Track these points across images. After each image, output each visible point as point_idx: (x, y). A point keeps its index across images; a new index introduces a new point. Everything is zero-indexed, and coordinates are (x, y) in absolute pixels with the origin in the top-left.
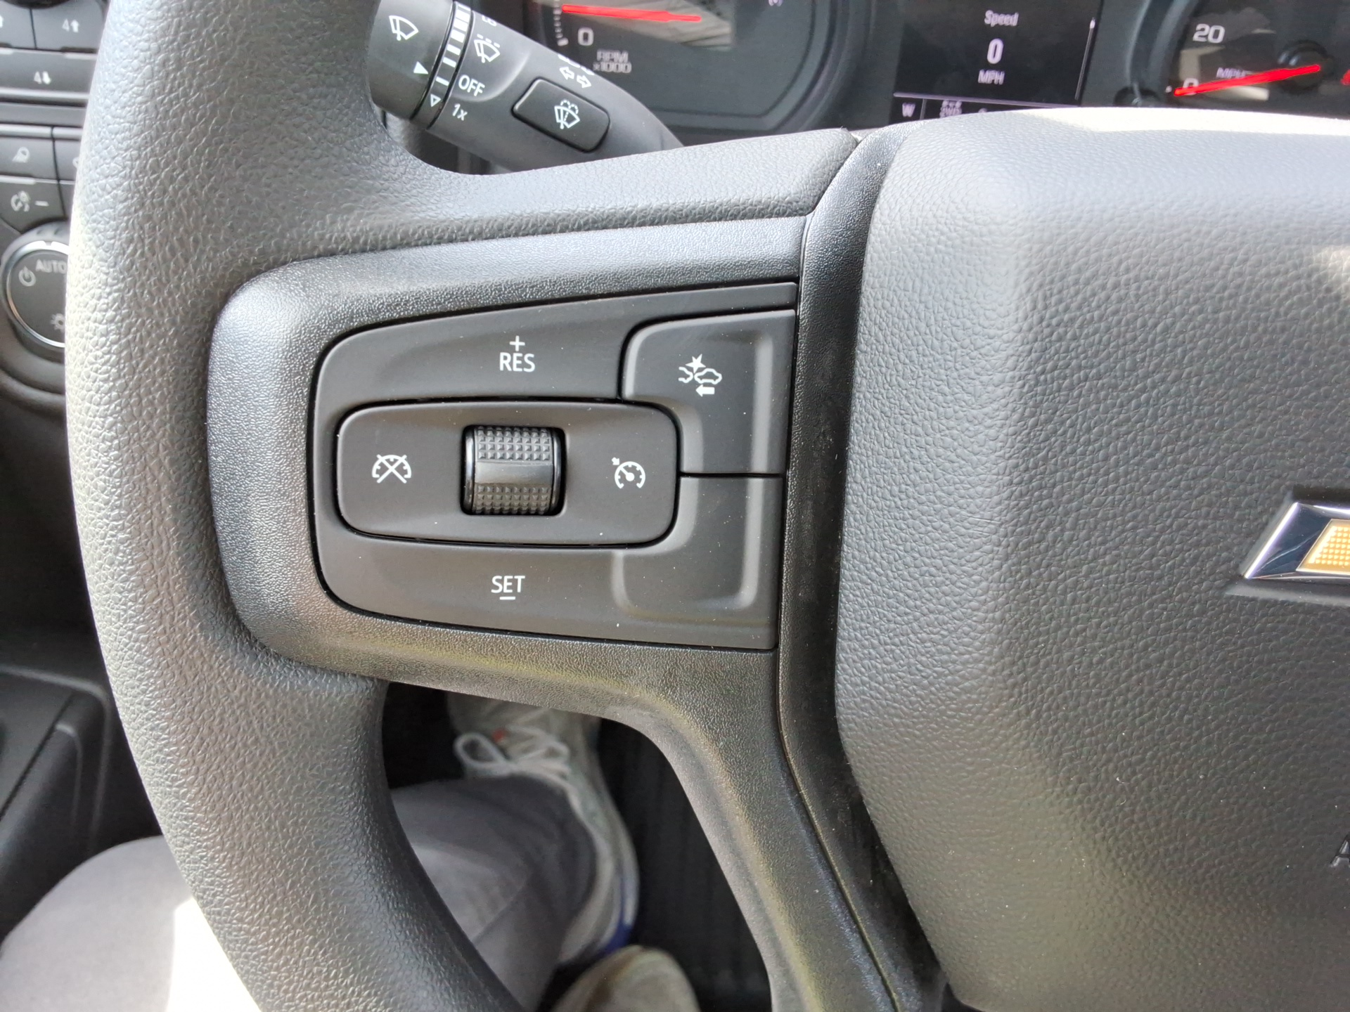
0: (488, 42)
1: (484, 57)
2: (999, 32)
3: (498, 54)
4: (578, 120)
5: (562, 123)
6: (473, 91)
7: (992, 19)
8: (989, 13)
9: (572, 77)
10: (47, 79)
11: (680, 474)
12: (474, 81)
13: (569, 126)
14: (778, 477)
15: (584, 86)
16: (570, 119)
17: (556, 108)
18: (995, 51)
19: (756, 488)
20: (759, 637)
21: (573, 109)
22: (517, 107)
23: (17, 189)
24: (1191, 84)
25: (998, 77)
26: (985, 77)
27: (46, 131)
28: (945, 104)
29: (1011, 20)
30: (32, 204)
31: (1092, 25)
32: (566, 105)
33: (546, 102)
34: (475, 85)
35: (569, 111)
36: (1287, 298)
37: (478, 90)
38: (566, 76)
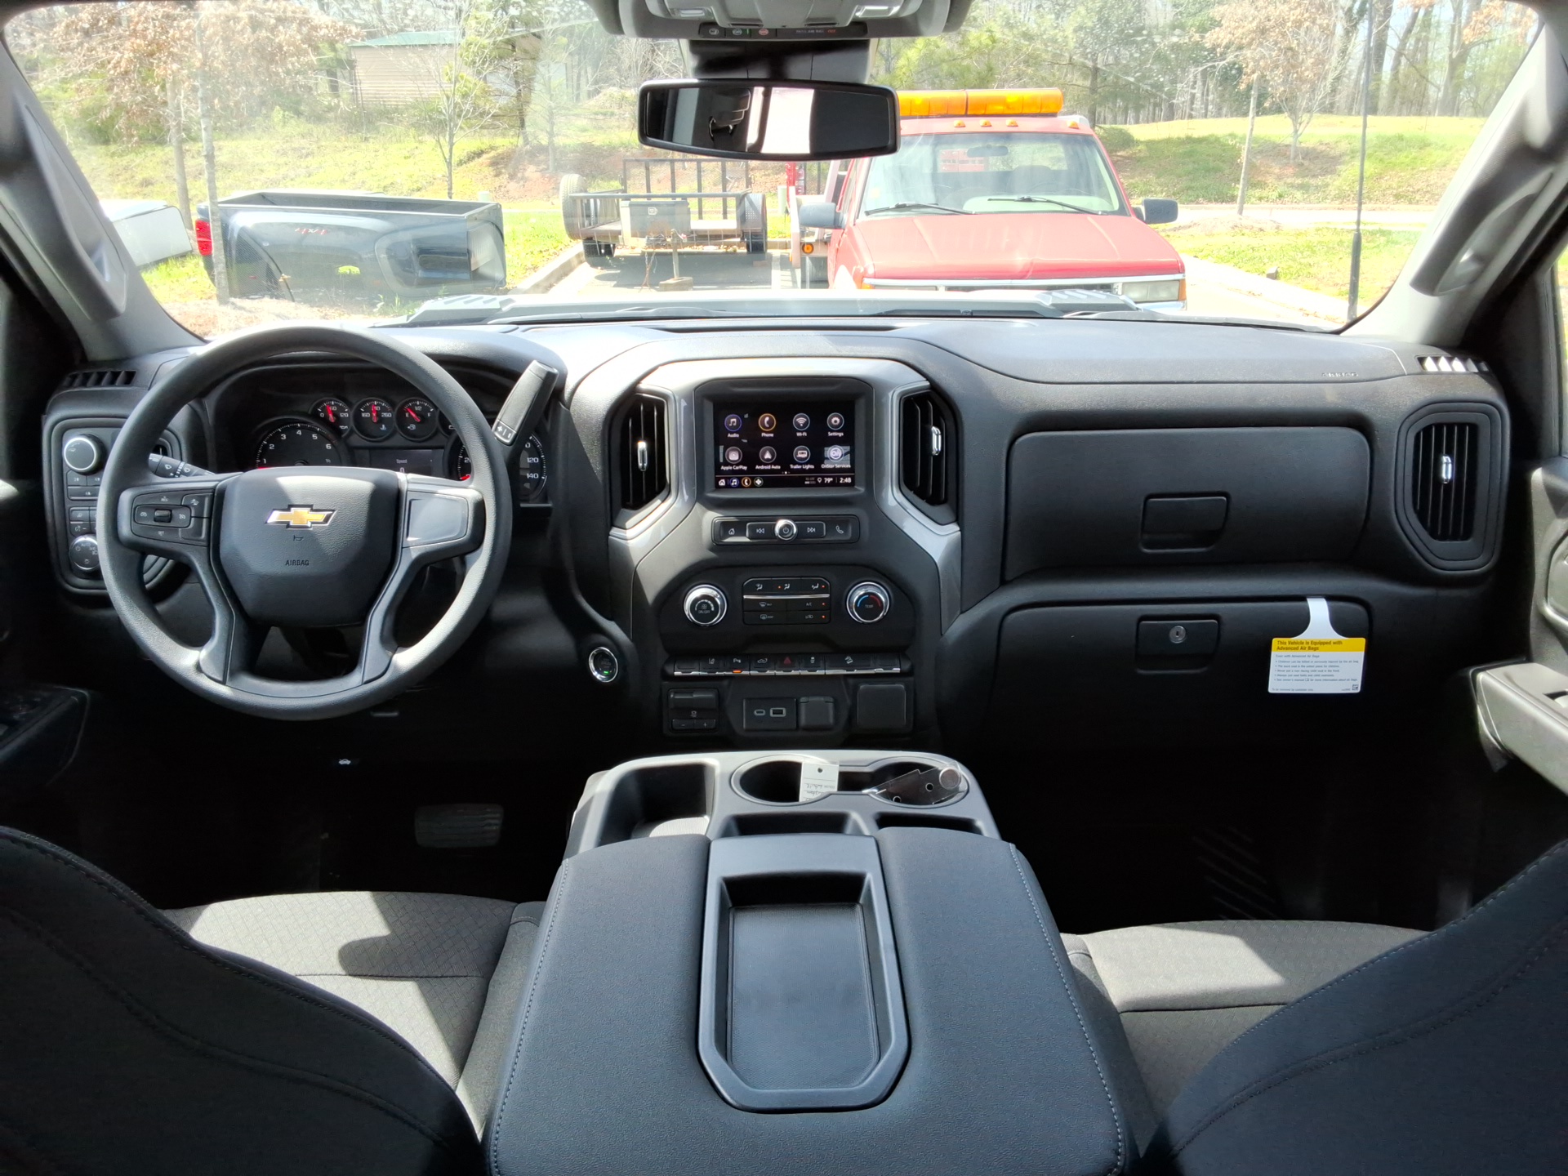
1: (186, 471)
3: (189, 470)
10: (89, 494)
11: (191, 517)
14: (209, 518)
19: (205, 521)
20: (205, 544)
23: (76, 525)
27: (87, 508)
30: (81, 528)
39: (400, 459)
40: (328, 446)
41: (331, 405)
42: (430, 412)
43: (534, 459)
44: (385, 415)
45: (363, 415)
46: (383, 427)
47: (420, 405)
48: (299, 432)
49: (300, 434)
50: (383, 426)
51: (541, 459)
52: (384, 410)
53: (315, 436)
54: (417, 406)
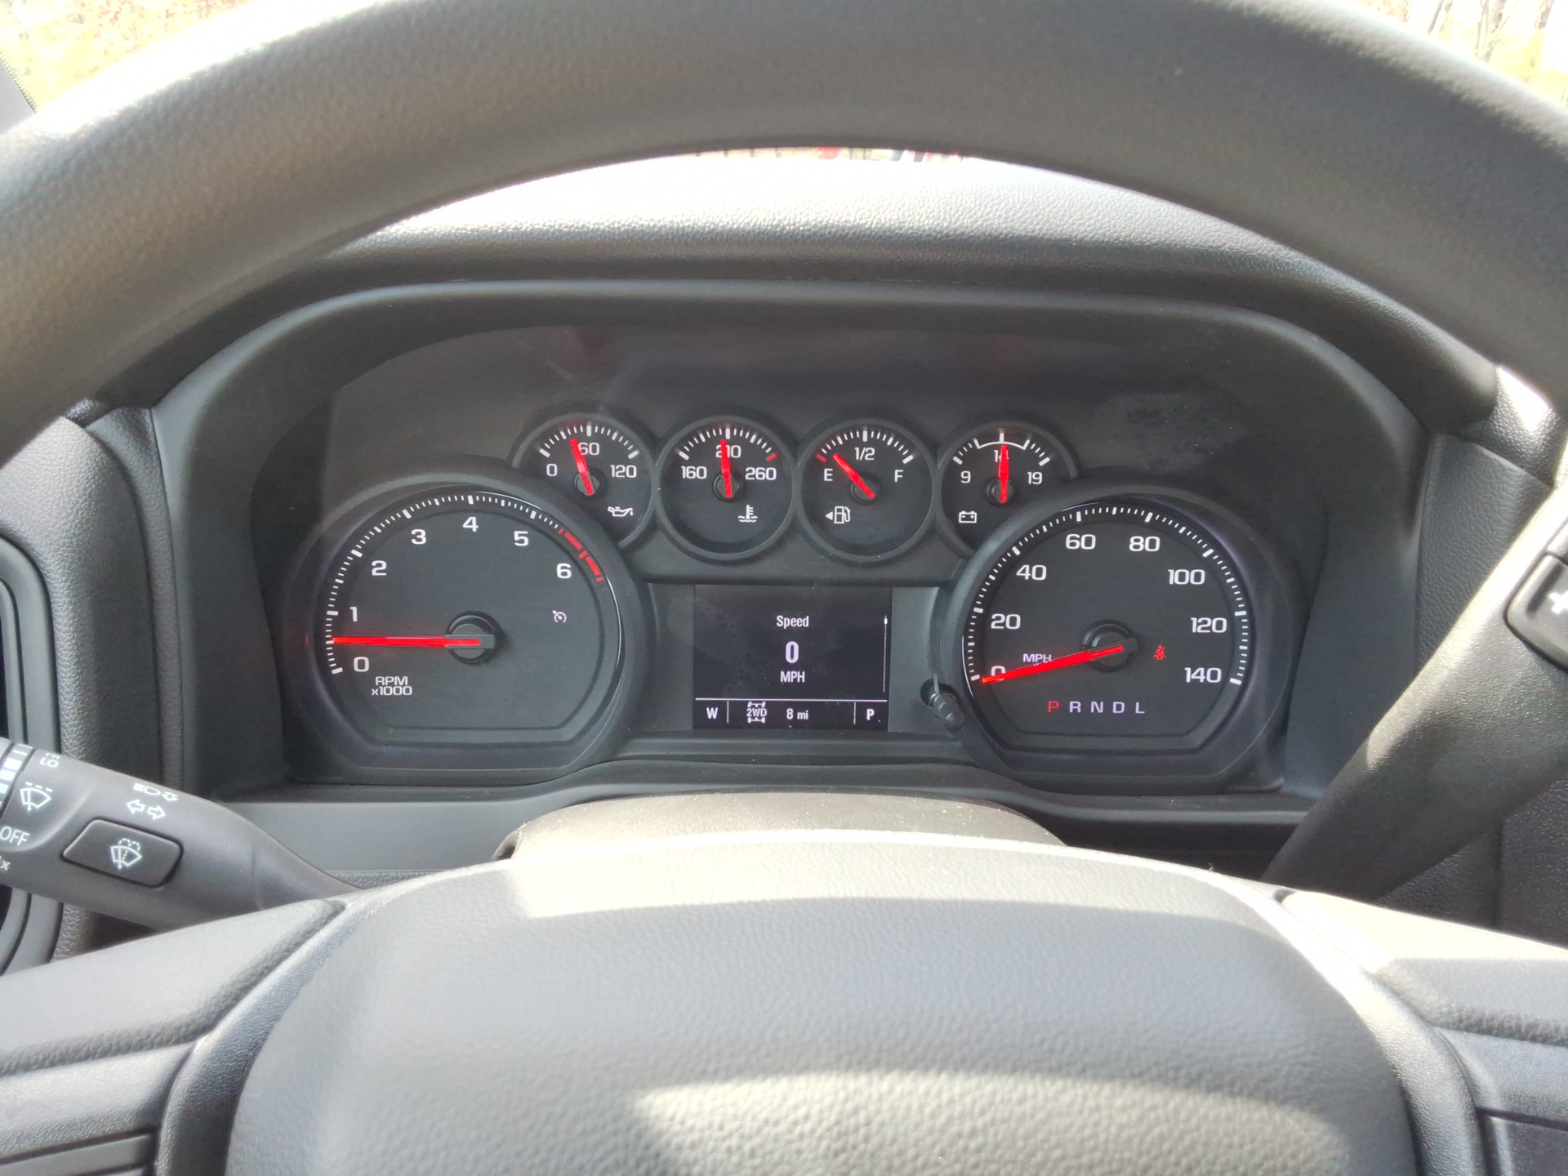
0: (38, 789)
1: (29, 805)
2: (792, 634)
3: (49, 799)
4: (139, 857)
5: (120, 862)
6: (15, 841)
7: (783, 622)
8: (779, 618)
9: (142, 810)
12: (16, 831)
13: (128, 865)
15: (155, 817)
16: (130, 857)
17: (113, 848)
18: (792, 651)
21: (134, 847)
22: (66, 852)
24: (998, 671)
25: (801, 676)
26: (786, 677)
28: (750, 704)
29: (804, 622)
31: (886, 621)
32: (125, 844)
33: (100, 844)
34: (17, 834)
35: (129, 849)
36: (602, 1159)
37: (22, 839)
38: (133, 811)
39: (789, 615)
40: (563, 570)
41: (582, 437)
42: (901, 466)
43: (1212, 623)
44: (755, 473)
45: (686, 472)
46: (749, 515)
47: (872, 442)
48: (472, 524)
49: (475, 527)
50: (749, 509)
51: (1234, 623)
52: (754, 456)
53: (521, 537)
54: (862, 445)
